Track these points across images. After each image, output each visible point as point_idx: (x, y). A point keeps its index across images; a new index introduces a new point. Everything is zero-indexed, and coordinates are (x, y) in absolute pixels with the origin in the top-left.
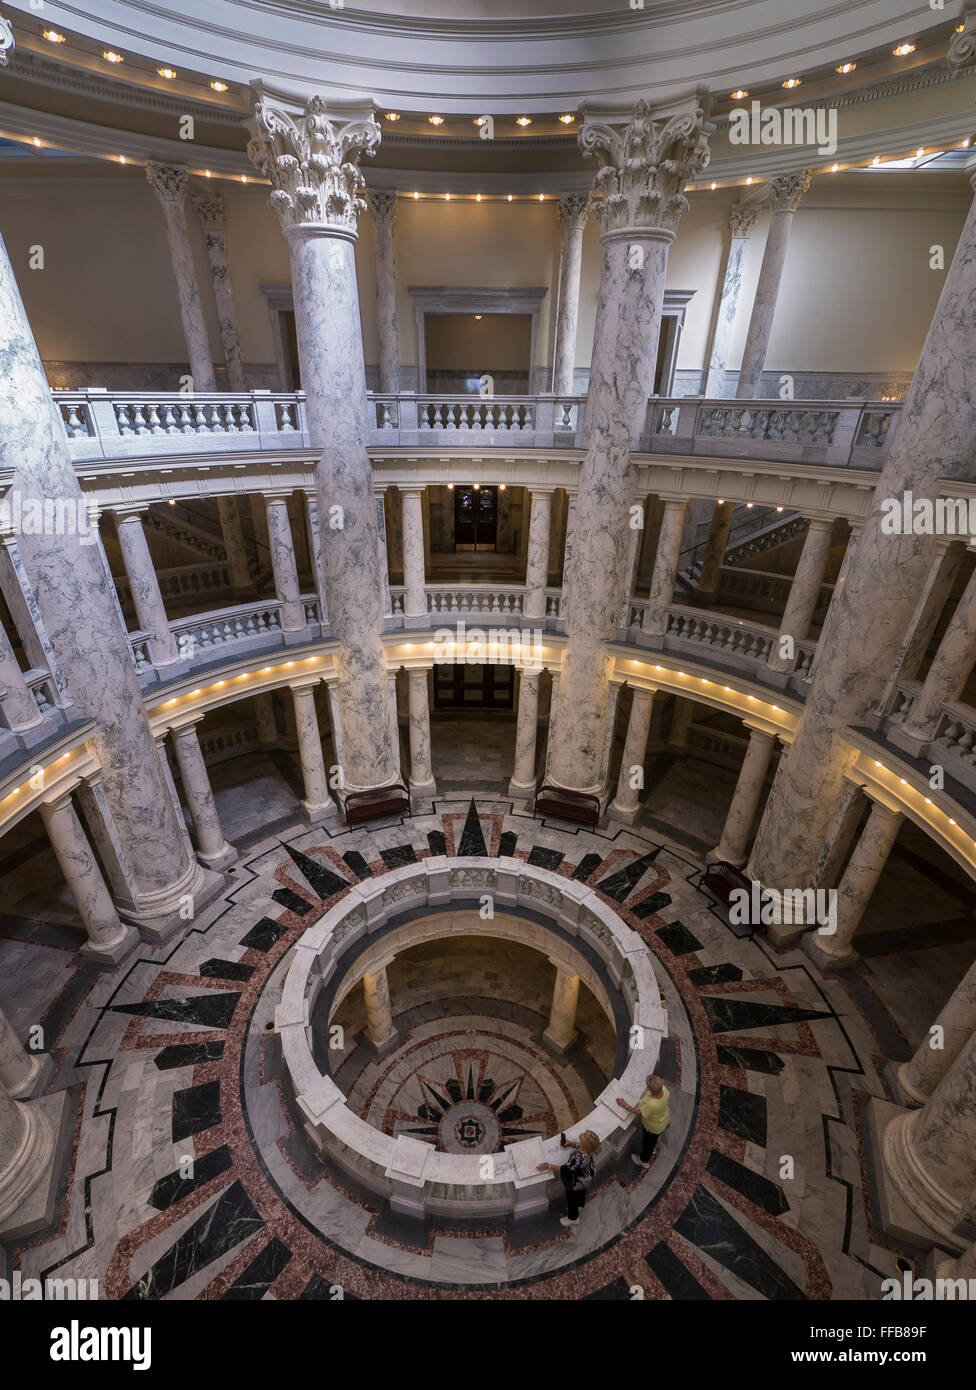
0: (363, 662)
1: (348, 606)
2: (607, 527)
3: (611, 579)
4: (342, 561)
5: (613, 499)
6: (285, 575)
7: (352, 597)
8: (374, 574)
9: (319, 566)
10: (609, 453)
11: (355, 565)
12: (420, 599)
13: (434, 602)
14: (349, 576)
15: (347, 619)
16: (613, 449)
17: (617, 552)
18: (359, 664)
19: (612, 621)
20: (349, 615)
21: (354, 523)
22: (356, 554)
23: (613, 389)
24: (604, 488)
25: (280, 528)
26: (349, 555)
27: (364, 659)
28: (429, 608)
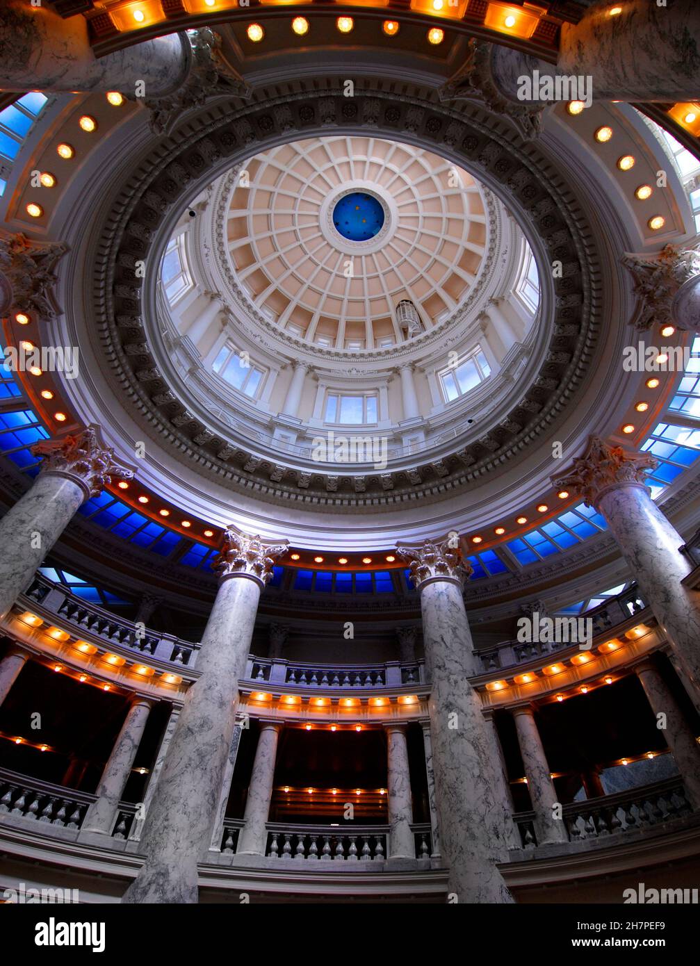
0: (164, 892)
1: (172, 811)
2: (463, 734)
3: (481, 785)
4: (185, 760)
5: (462, 711)
6: (118, 767)
7: (182, 801)
8: (213, 787)
9: (157, 771)
10: (449, 680)
11: (197, 767)
12: (259, 834)
13: (274, 845)
14: (187, 778)
15: (165, 827)
16: (451, 677)
17: (481, 757)
18: (158, 895)
19: (498, 837)
20: (170, 822)
21: (210, 729)
22: (202, 756)
23: (442, 643)
24: (451, 704)
25: (136, 724)
26: (194, 756)
27: (168, 887)
28: (268, 851)
